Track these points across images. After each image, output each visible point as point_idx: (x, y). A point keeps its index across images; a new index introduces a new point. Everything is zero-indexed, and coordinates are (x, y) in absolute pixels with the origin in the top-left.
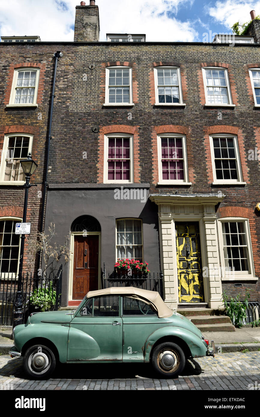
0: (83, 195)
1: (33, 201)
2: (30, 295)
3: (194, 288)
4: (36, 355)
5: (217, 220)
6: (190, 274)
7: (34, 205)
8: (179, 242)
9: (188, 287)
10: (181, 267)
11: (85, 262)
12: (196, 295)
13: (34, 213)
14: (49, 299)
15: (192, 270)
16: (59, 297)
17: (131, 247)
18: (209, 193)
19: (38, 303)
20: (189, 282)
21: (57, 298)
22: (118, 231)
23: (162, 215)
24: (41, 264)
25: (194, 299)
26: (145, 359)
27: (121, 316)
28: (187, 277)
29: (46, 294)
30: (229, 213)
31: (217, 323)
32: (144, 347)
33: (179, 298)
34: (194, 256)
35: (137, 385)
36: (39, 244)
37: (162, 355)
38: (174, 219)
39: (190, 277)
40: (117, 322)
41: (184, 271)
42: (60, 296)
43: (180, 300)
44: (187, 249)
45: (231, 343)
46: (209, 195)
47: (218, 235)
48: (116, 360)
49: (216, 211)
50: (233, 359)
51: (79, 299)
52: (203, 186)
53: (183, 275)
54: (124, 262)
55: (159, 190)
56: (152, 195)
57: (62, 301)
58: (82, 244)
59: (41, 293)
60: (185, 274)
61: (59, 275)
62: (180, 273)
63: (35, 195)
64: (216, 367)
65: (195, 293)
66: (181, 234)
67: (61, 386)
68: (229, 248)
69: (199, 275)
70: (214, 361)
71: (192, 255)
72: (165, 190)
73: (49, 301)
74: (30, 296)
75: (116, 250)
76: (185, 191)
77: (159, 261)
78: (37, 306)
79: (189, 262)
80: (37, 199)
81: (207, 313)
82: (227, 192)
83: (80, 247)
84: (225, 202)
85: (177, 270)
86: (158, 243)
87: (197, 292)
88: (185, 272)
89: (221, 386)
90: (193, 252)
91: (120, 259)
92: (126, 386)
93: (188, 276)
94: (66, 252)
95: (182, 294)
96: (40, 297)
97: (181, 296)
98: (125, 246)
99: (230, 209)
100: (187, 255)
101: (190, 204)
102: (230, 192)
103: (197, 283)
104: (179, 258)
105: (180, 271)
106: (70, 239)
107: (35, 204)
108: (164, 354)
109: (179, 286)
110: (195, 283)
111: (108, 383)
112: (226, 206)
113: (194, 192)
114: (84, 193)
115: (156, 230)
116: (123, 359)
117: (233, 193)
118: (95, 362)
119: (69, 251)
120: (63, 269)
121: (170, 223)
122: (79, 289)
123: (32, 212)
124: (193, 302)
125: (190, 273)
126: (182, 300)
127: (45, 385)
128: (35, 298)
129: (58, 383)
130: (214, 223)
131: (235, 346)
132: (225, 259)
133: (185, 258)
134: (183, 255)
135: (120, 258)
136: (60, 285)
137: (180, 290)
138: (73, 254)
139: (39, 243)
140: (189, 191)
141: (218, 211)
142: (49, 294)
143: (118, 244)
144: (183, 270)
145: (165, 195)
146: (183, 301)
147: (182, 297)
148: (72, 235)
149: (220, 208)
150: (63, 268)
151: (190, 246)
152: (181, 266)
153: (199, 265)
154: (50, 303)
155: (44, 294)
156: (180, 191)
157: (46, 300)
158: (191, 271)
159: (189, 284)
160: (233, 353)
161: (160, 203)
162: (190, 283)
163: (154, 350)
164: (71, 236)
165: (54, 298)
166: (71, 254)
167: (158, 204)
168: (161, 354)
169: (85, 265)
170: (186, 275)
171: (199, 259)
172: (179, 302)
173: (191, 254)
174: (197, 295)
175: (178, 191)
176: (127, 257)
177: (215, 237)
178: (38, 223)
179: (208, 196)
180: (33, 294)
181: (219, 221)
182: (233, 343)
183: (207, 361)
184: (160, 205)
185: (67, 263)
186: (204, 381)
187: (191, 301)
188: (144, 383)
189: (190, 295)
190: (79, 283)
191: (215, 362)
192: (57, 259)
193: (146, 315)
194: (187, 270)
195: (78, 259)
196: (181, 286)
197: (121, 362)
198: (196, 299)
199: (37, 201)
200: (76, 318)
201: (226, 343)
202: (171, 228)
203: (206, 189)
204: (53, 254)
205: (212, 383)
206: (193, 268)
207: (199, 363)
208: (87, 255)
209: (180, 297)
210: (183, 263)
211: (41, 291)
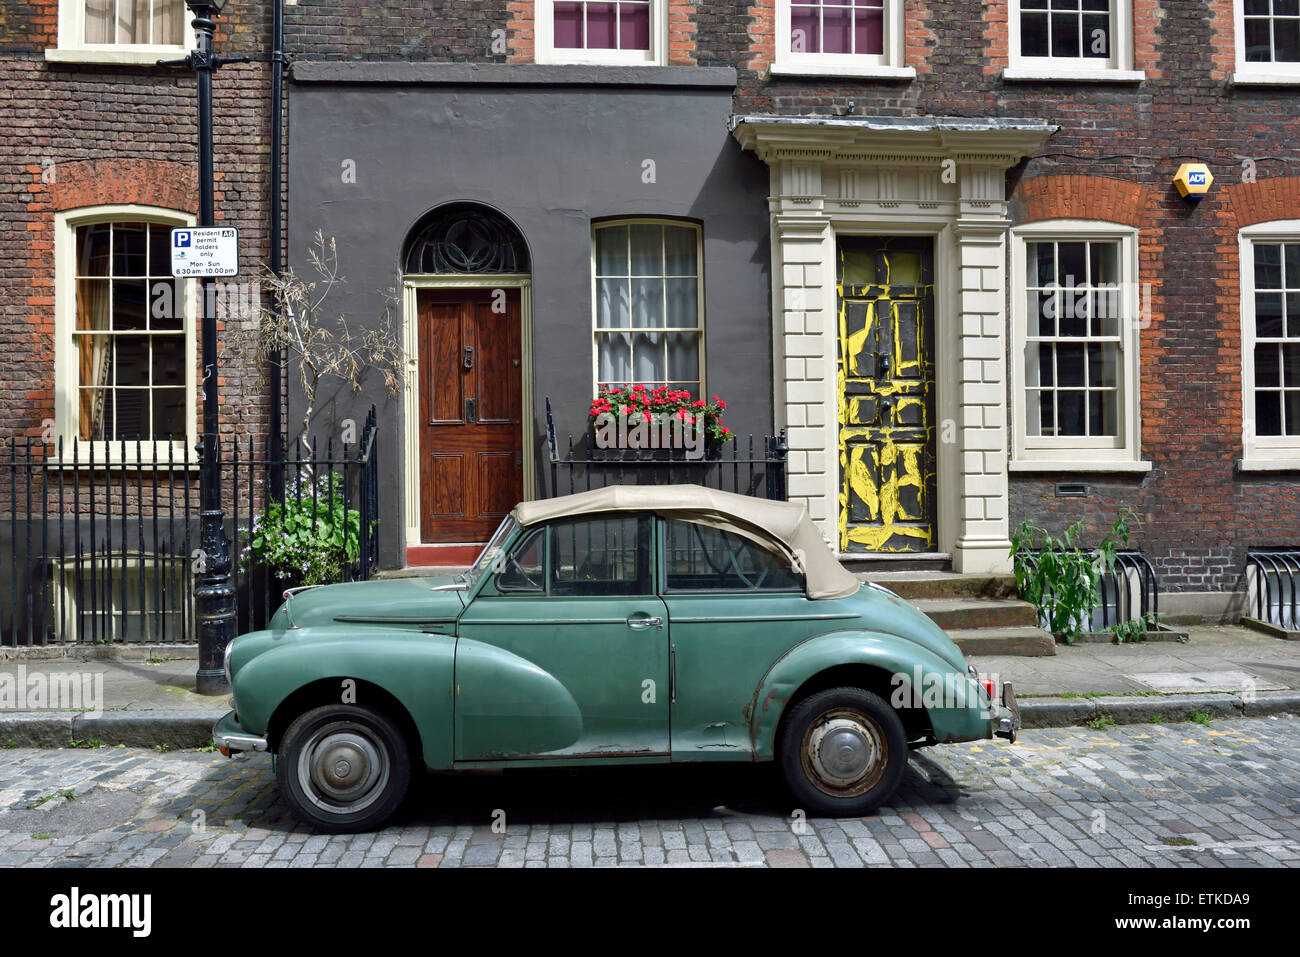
0: (450, 113)
1: (230, 139)
2: (251, 526)
3: (899, 499)
4: (325, 744)
5: (1011, 234)
6: (886, 444)
7: (232, 156)
8: (847, 318)
9: (878, 493)
10: (852, 416)
11: (468, 398)
12: (906, 524)
13: (239, 192)
14: (333, 540)
15: (893, 429)
16: (371, 531)
17: (654, 339)
18: (986, 114)
19: (289, 557)
20: (879, 476)
21: (363, 536)
22: (599, 272)
23: (785, 204)
24: (287, 405)
25: (895, 539)
26: (758, 748)
27: (661, 591)
28: (875, 455)
29: (320, 523)
30: (1060, 201)
31: (986, 625)
32: (751, 707)
33: (841, 534)
34: (907, 375)
35: (732, 841)
36: (277, 323)
37: (819, 734)
38: (834, 225)
39: (888, 456)
40: (643, 615)
41: (866, 432)
42: (376, 529)
43: (845, 543)
44: (878, 348)
45: (1052, 696)
46: (986, 122)
47: (1008, 295)
48: (647, 754)
49: (1008, 194)
50: (1064, 751)
51: (447, 540)
52: (964, 84)
53: (858, 451)
54: (627, 397)
55: (777, 99)
56: (749, 119)
57: (383, 550)
58: (450, 325)
59: (298, 518)
60: (866, 446)
61: (369, 448)
62: (847, 442)
63: (234, 112)
64: (1009, 776)
65: (903, 515)
66: (859, 289)
67: (441, 850)
68: (1045, 349)
69: (923, 449)
70: (996, 756)
71: (899, 373)
72: (801, 97)
73: (333, 546)
74: (254, 531)
75: (595, 348)
76: (884, 105)
77: (769, 397)
78: (286, 567)
79: (887, 398)
80: (247, 130)
81: (946, 590)
82: (1063, 115)
83: (441, 339)
84: (1046, 157)
85: (836, 427)
86: (767, 322)
87: (909, 511)
88: (868, 437)
89: (1047, 841)
90: (904, 359)
91: (611, 388)
92: (688, 843)
93: (880, 455)
94: (388, 354)
95: (851, 520)
96: (295, 532)
97: (849, 529)
98: (631, 333)
99: (1067, 184)
100: (881, 373)
101: (902, 163)
102: (1075, 115)
103: (913, 478)
104: (847, 383)
105: (848, 434)
106: (402, 303)
107: (240, 153)
108: (826, 731)
109: (841, 490)
110: (904, 481)
111: (617, 835)
112: (1050, 172)
113: (923, 111)
114: (451, 105)
115: (760, 267)
116: (673, 750)
117: (1087, 120)
118: (566, 763)
119: (399, 351)
120: (378, 426)
121: (820, 241)
122: (445, 501)
123: (229, 186)
124: (892, 549)
125: (889, 440)
126: (850, 541)
127: (374, 848)
128: (275, 537)
129: (427, 842)
130: (999, 244)
131: (1066, 704)
132: (1027, 390)
133: (869, 384)
134: (864, 372)
135: (609, 380)
136: (370, 486)
137: (844, 504)
138: (417, 362)
139: (274, 317)
140: (904, 104)
141: (1015, 194)
142: (329, 519)
143: (599, 326)
144: (859, 432)
145: (804, 121)
146: (854, 545)
147: (852, 533)
148: (409, 287)
149: (1028, 180)
150: (379, 420)
151: (894, 339)
152: (854, 413)
153: (924, 413)
154: (338, 555)
155: (309, 523)
156: (866, 103)
157: (320, 544)
158: (891, 435)
159: (879, 485)
160: (1060, 731)
161: (781, 157)
162: (883, 479)
163: (790, 715)
164: (406, 290)
165: (353, 535)
166: (409, 368)
167: (768, 160)
168: (816, 730)
169: (465, 411)
170: (872, 449)
171: (926, 388)
172: (841, 550)
173: (893, 366)
174: (911, 525)
175: (857, 104)
176: (637, 376)
177: (997, 302)
178: (257, 234)
179: (985, 127)
180: (267, 521)
181: (1017, 234)
182: (1057, 696)
183: (970, 758)
184: (779, 164)
185: (394, 400)
186: (981, 824)
187: (884, 545)
188: (755, 832)
189: (882, 523)
190: (446, 479)
191: (998, 759)
192: (356, 384)
193: (756, 589)
194: (876, 429)
195: (437, 386)
196: (851, 490)
197: (665, 760)
198: (906, 539)
199: (247, 139)
200: (480, 605)
201: (1031, 696)
202: (819, 263)
203: (975, 97)
204: (334, 364)
205: (1012, 831)
206: (900, 421)
207: (943, 764)
208: (473, 370)
209: (844, 531)
210: (861, 402)
211: (300, 512)
